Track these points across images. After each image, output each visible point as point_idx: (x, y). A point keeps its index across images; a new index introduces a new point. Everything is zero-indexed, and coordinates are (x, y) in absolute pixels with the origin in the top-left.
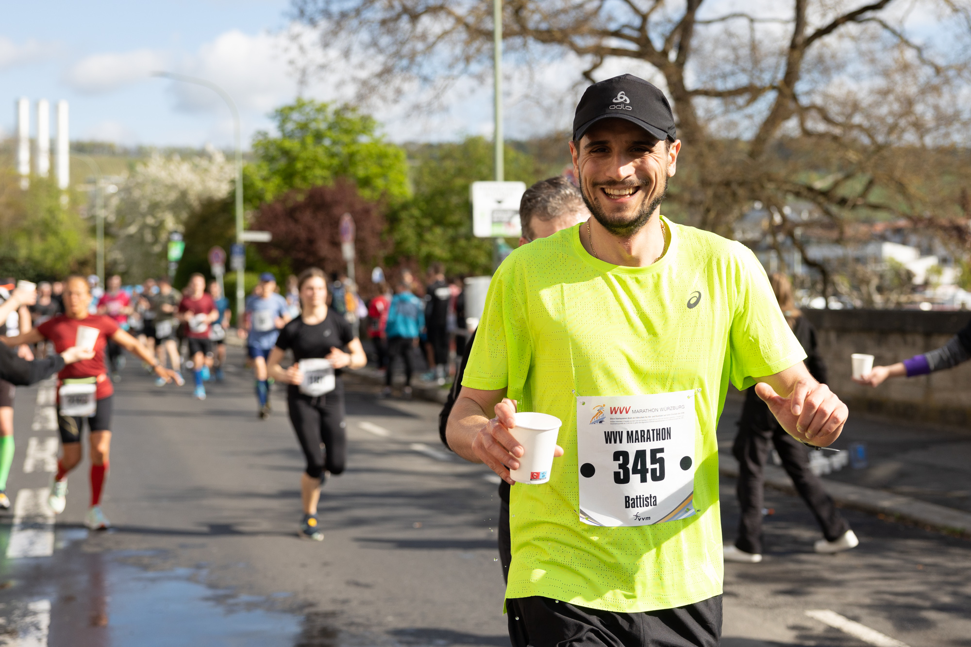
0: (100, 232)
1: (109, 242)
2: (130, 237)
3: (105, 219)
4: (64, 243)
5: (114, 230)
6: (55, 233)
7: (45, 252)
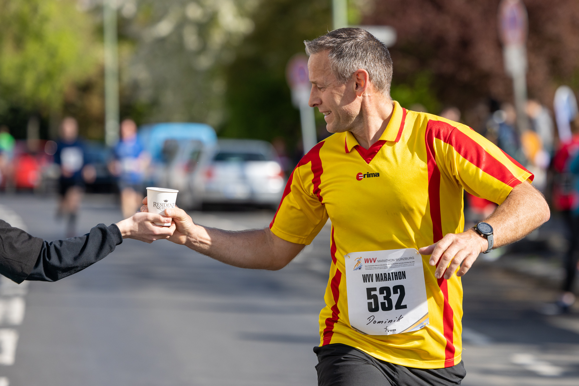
0: (110, 33)
1: (126, 50)
2: (161, 41)
3: (119, 11)
4: (53, 54)
5: (135, 28)
6: (39, 37)
7: (22, 69)
